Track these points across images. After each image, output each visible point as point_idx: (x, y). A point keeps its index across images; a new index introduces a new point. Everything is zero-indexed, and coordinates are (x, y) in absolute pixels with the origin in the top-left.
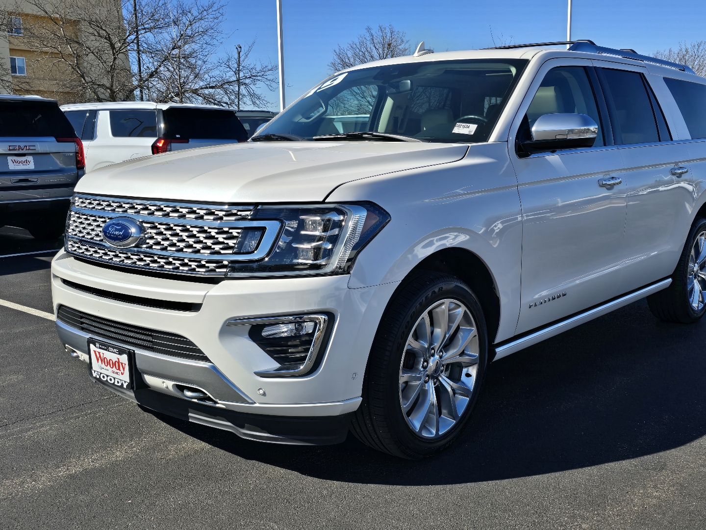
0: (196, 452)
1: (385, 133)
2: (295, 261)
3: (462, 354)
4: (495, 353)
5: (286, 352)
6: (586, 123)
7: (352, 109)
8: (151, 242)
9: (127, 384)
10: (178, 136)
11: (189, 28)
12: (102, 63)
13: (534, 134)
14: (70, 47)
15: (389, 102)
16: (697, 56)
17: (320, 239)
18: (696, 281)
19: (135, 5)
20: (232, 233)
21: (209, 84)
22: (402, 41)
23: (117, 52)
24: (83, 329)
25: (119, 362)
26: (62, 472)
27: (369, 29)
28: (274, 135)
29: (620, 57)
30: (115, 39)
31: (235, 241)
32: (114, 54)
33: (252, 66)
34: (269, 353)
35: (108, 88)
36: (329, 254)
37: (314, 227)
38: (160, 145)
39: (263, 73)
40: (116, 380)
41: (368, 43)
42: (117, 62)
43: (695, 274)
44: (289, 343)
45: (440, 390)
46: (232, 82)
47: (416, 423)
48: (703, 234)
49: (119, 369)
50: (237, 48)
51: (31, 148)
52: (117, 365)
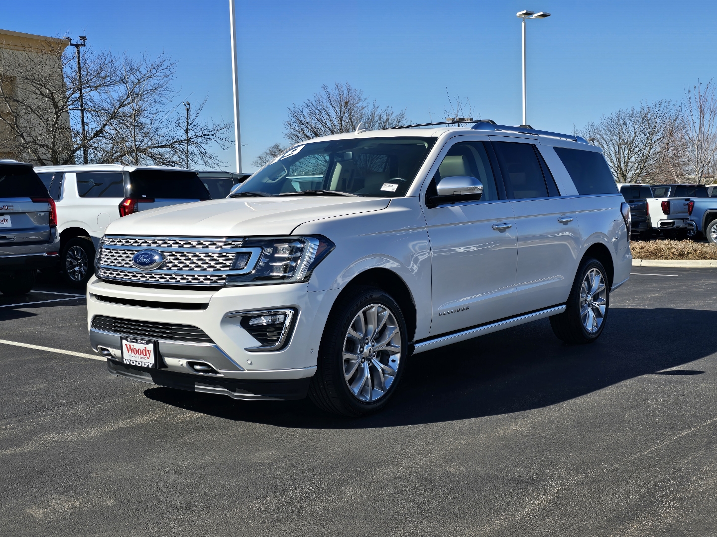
0: (198, 418)
1: (336, 191)
2: (271, 274)
3: (389, 344)
4: (414, 348)
5: (266, 335)
6: (474, 183)
7: (309, 169)
8: (170, 265)
9: (152, 364)
10: (144, 196)
11: (137, 86)
12: (43, 121)
13: (438, 190)
14: (9, 105)
15: (338, 168)
16: (659, 115)
17: (288, 259)
18: (590, 309)
19: (79, 64)
20: (228, 256)
21: (158, 143)
22: (360, 100)
23: (59, 111)
24: (115, 331)
25: (145, 351)
26: (105, 429)
27: (325, 87)
28: (248, 193)
29: (517, 132)
30: (58, 98)
31: (231, 262)
32: (57, 113)
33: (203, 125)
34: (254, 336)
35: (51, 148)
36: (293, 269)
37: (283, 251)
38: (127, 204)
39: (215, 132)
40: (143, 364)
41: (325, 101)
42: (60, 121)
43: (588, 303)
44: (268, 330)
45: (373, 369)
46: (183, 141)
47: (356, 390)
48: (593, 271)
49: (146, 355)
50: (185, 105)
51: (9, 208)
52: (145, 352)
